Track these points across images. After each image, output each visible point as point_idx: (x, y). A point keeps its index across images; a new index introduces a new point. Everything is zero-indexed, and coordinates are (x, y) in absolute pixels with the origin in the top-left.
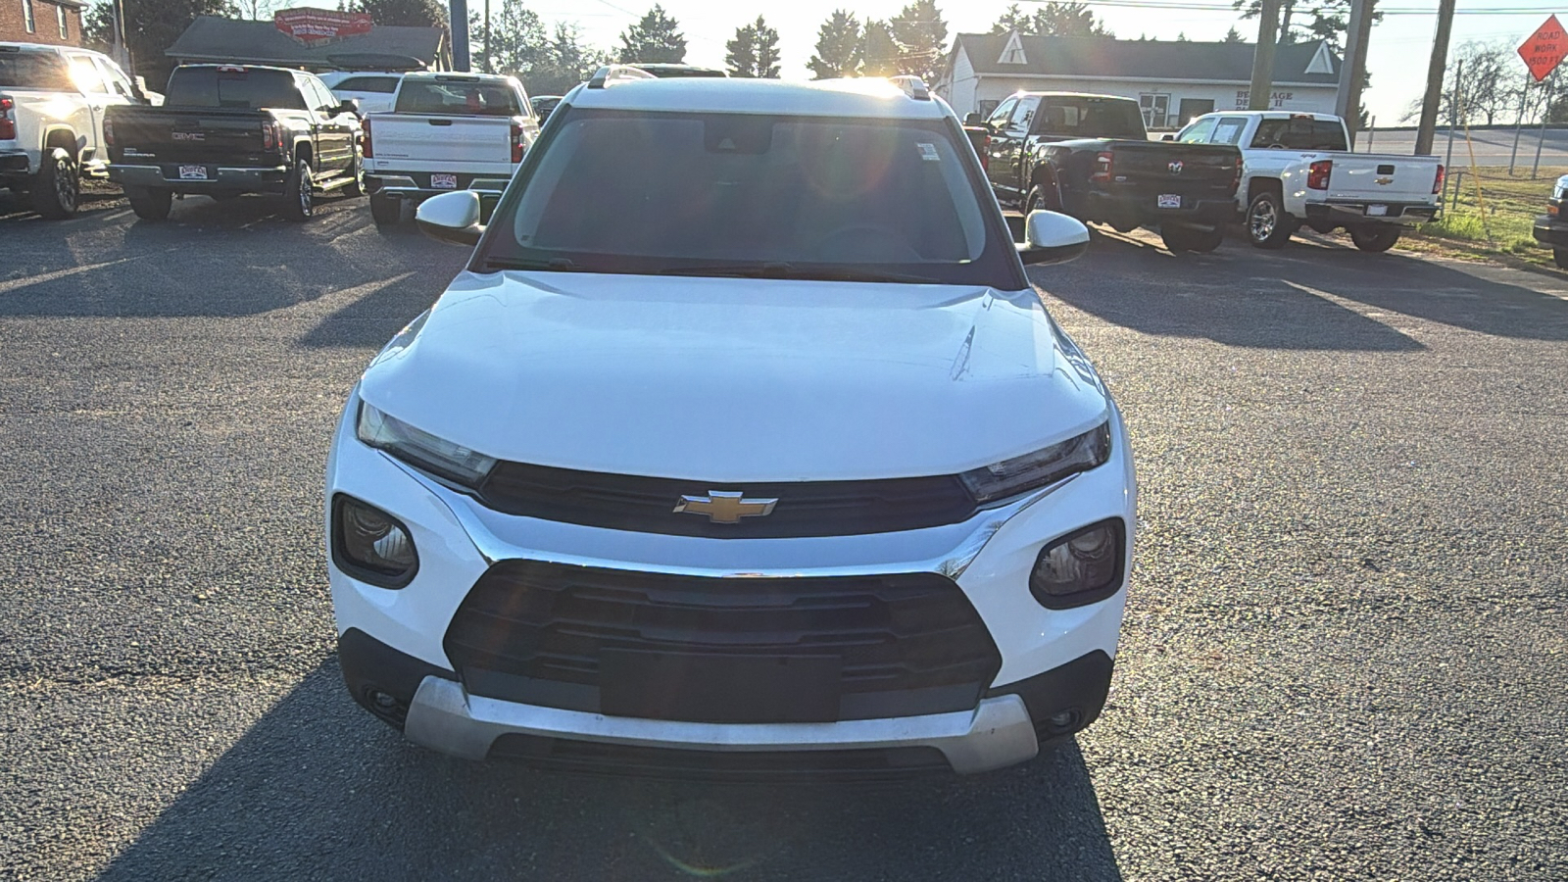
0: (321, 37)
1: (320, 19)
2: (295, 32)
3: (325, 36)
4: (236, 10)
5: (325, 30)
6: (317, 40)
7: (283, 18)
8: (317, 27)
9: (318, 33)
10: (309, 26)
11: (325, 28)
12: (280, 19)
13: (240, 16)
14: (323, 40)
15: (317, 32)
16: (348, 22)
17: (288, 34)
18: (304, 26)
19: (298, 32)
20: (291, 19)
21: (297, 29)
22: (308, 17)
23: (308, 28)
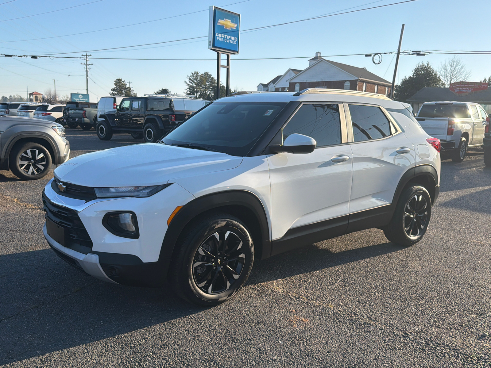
0: (465, 92)
1: (465, 85)
2: (455, 91)
3: (467, 92)
4: (444, 85)
5: (467, 90)
6: (463, 94)
7: (452, 86)
8: (464, 89)
9: (465, 91)
10: (460, 88)
11: (467, 89)
12: (451, 86)
13: (445, 86)
14: (467, 93)
15: (463, 91)
16: (478, 86)
17: (453, 92)
18: (459, 89)
19: (457, 91)
20: (455, 86)
21: (457, 90)
22: (461, 85)
23: (460, 89)
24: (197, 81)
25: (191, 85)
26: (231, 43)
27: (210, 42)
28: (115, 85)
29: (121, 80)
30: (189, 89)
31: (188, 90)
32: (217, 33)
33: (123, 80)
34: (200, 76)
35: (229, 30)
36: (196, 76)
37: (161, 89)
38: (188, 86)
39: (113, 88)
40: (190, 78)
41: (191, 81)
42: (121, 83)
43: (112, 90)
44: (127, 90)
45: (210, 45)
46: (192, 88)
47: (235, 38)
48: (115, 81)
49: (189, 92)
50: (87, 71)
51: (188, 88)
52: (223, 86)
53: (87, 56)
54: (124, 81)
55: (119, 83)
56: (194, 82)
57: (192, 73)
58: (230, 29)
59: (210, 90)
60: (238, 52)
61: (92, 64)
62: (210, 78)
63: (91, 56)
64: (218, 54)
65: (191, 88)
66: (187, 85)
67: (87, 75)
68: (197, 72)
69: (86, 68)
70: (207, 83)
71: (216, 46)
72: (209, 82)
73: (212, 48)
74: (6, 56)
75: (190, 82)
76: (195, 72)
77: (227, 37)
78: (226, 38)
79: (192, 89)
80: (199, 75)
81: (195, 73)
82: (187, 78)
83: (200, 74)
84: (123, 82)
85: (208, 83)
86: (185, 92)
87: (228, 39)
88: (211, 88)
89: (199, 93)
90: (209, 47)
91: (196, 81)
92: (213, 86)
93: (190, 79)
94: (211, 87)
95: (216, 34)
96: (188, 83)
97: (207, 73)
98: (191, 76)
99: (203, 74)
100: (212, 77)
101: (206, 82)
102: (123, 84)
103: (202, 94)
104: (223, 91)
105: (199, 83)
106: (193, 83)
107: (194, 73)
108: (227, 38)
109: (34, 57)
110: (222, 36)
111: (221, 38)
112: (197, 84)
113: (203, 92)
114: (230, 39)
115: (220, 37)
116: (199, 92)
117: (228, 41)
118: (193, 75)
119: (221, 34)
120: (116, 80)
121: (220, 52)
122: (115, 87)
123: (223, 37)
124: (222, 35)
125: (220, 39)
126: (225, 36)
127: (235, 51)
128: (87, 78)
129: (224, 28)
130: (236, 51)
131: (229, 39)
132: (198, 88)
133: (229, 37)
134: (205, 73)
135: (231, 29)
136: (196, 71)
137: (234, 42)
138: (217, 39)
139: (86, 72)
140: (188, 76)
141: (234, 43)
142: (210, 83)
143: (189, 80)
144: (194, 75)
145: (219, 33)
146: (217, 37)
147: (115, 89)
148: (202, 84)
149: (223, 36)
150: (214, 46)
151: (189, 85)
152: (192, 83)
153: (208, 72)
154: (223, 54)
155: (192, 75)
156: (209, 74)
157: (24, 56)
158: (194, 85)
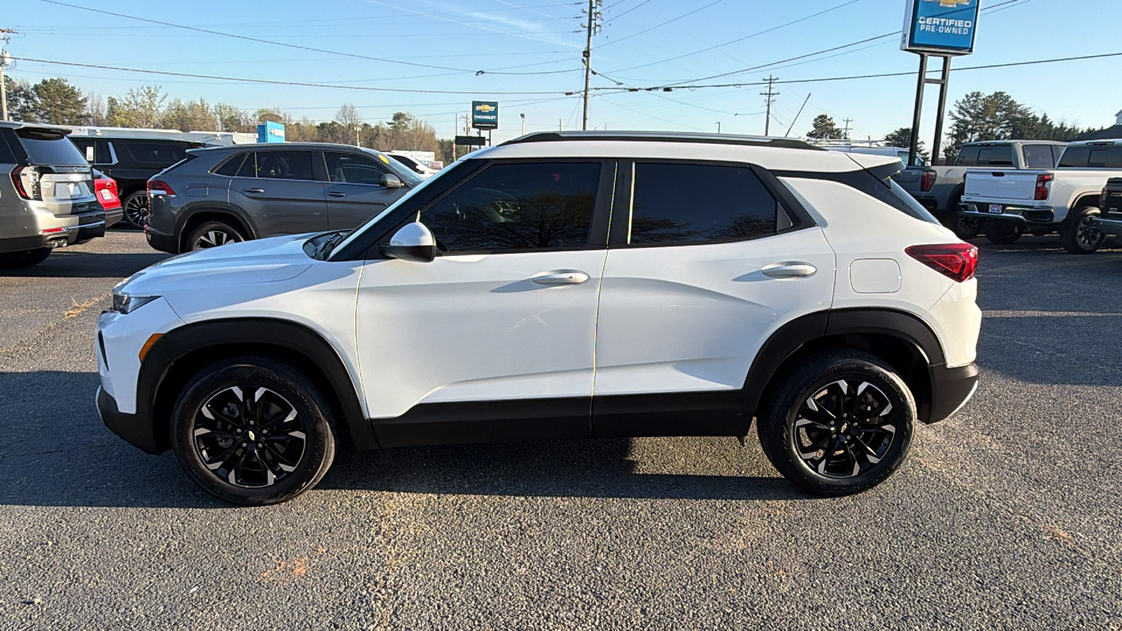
24: (975, 109)
25: (961, 117)
26: (956, 32)
27: (905, 36)
28: (815, 126)
29: (826, 117)
30: (957, 126)
31: (955, 128)
32: (921, 18)
33: (828, 117)
34: (984, 99)
35: (953, 8)
36: (974, 101)
37: (898, 130)
38: (955, 122)
39: (810, 131)
40: (962, 105)
41: (962, 111)
42: (825, 122)
43: (807, 135)
44: (834, 134)
45: (904, 41)
46: (963, 125)
47: (966, 22)
48: (815, 120)
49: (955, 133)
50: (769, 105)
51: (954, 125)
52: (1034, 117)
53: (771, 80)
54: (832, 118)
55: (822, 122)
56: (968, 112)
57: (967, 96)
58: (955, 6)
59: (1004, 125)
60: (971, 50)
61: (778, 94)
62: (1007, 103)
63: (778, 79)
64: (922, 57)
65: (960, 124)
66: (952, 119)
67: (768, 113)
68: (978, 93)
69: (767, 100)
70: (998, 113)
71: (916, 43)
72: (1004, 110)
73: (907, 48)
74: (631, 90)
75: (960, 113)
76: (974, 93)
77: (945, 22)
78: (942, 24)
79: (962, 127)
80: (981, 98)
81: (973, 96)
82: (955, 105)
83: (984, 97)
84: (829, 120)
85: (1001, 112)
86: (948, 133)
87: (947, 27)
88: (1007, 121)
89: (977, 134)
90: (901, 45)
91: (972, 111)
92: (1011, 118)
93: (961, 107)
94: (1005, 120)
95: (918, 20)
96: (956, 114)
97: (1001, 93)
98: (964, 101)
99: (990, 97)
100: (1010, 100)
101: (996, 111)
102: (827, 125)
103: (984, 134)
104: (1032, 126)
105: (981, 114)
106: (966, 114)
107: (970, 95)
108: (944, 25)
109: (667, 89)
110: (934, 23)
111: (931, 25)
112: (976, 117)
113: (987, 130)
114: (953, 26)
115: (926, 24)
116: (977, 131)
117: (948, 30)
118: (968, 99)
119: (931, 19)
120: (816, 117)
121: (926, 54)
122: (814, 129)
123: (936, 24)
124: (935, 19)
125: (927, 29)
126: (940, 22)
127: (964, 47)
128: (768, 118)
129: (941, 5)
130: (967, 48)
131: (950, 27)
132: (975, 125)
133: (951, 22)
134: (996, 94)
135: (957, 5)
136: (976, 91)
137: (962, 30)
138: (922, 29)
139: (767, 107)
140: (957, 102)
141: (962, 32)
142: (1004, 112)
143: (957, 109)
144: (971, 99)
145: (926, 18)
146: (921, 24)
147: (814, 133)
148: (987, 115)
149: (936, 21)
150: (911, 44)
151: (956, 118)
152: (965, 116)
153: (1003, 91)
154: (935, 56)
155: (966, 100)
156: (1005, 95)
157: (654, 88)
158: (968, 118)
